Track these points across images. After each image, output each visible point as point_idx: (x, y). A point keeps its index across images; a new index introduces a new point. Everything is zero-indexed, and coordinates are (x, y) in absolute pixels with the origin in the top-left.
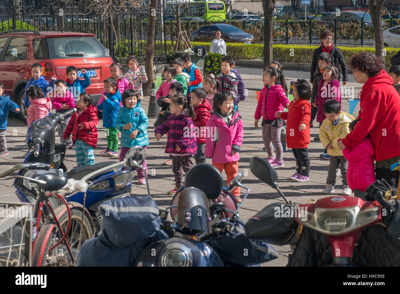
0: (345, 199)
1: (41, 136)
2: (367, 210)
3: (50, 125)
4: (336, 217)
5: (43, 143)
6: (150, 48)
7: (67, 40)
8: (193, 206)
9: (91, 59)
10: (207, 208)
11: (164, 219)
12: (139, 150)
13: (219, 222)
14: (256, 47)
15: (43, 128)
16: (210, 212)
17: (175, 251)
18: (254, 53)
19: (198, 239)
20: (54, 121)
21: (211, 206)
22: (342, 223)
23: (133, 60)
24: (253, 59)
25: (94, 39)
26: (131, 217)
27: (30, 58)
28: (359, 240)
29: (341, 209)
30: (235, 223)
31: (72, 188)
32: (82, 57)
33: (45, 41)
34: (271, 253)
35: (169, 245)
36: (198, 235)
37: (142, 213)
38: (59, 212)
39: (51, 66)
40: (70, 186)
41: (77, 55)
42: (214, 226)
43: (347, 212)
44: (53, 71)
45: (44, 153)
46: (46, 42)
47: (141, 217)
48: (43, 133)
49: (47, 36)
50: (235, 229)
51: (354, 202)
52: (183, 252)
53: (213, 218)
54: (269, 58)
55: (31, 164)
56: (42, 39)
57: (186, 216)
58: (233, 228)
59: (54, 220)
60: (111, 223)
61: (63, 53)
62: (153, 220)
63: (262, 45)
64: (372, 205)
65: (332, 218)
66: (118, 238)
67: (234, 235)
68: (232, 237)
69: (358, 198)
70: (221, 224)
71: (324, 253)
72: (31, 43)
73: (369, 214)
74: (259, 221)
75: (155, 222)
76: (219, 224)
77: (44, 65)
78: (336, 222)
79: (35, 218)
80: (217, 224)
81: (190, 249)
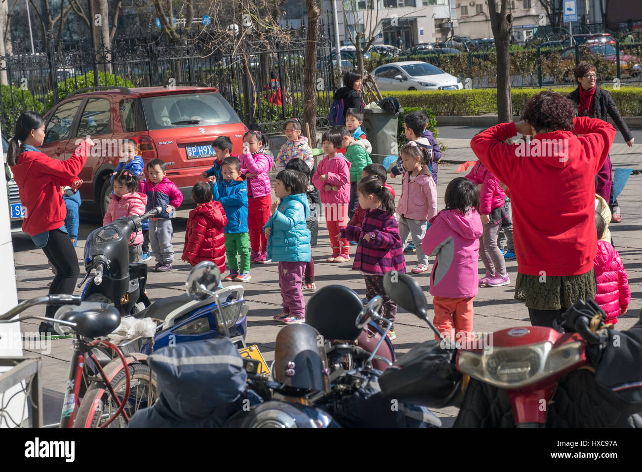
0: (529, 332)
1: (105, 252)
2: (563, 347)
3: (120, 235)
4: (515, 360)
5: (108, 263)
6: (310, 105)
7: (175, 99)
8: (299, 352)
9: (212, 127)
10: (321, 353)
11: (252, 374)
12: (210, 268)
13: (343, 375)
14: (488, 94)
15: (108, 240)
16: (327, 360)
17: (270, 423)
18: (485, 104)
19: (309, 402)
20: (126, 228)
21: (329, 351)
22: (525, 369)
23: (294, 125)
24: (485, 113)
25: (214, 95)
26: (198, 372)
27: (117, 131)
28: (555, 395)
29: (522, 347)
30: (369, 376)
31: (131, 332)
32: (197, 125)
33: (138, 102)
34: (428, 420)
35: (262, 413)
36: (310, 397)
37: (216, 365)
38: (112, 370)
39: (150, 141)
40: (128, 329)
41: (190, 123)
42: (336, 382)
43: (531, 351)
44: (152, 148)
45: (113, 279)
46: (140, 103)
47: (214, 371)
48: (109, 248)
49: (141, 94)
50: (368, 385)
51: (543, 336)
52: (283, 423)
53: (333, 369)
54: (506, 111)
55: (51, 297)
56: (134, 99)
57: (288, 367)
58: (365, 384)
59: (103, 382)
60: (168, 383)
61: (167, 121)
62: (232, 375)
63: (495, 91)
64: (571, 338)
65: (508, 361)
66: (182, 405)
67: (367, 394)
68: (364, 398)
69: (549, 328)
70: (347, 379)
71: (504, 419)
72: (117, 106)
73: (567, 353)
74: (400, 370)
75: (237, 379)
76: (344, 378)
77: (137, 140)
78: (515, 367)
79: (71, 380)
80: (340, 379)
81: (295, 420)
